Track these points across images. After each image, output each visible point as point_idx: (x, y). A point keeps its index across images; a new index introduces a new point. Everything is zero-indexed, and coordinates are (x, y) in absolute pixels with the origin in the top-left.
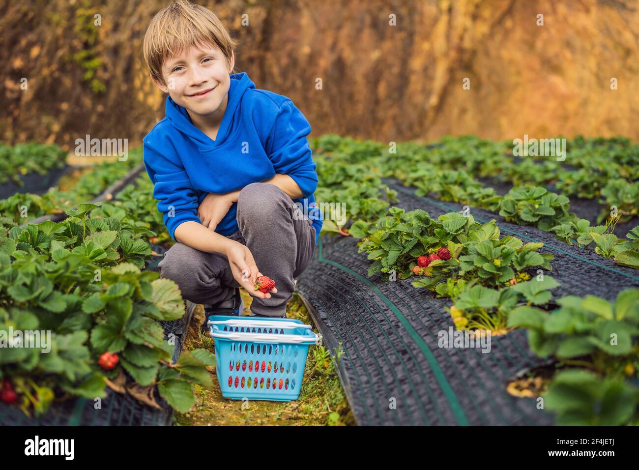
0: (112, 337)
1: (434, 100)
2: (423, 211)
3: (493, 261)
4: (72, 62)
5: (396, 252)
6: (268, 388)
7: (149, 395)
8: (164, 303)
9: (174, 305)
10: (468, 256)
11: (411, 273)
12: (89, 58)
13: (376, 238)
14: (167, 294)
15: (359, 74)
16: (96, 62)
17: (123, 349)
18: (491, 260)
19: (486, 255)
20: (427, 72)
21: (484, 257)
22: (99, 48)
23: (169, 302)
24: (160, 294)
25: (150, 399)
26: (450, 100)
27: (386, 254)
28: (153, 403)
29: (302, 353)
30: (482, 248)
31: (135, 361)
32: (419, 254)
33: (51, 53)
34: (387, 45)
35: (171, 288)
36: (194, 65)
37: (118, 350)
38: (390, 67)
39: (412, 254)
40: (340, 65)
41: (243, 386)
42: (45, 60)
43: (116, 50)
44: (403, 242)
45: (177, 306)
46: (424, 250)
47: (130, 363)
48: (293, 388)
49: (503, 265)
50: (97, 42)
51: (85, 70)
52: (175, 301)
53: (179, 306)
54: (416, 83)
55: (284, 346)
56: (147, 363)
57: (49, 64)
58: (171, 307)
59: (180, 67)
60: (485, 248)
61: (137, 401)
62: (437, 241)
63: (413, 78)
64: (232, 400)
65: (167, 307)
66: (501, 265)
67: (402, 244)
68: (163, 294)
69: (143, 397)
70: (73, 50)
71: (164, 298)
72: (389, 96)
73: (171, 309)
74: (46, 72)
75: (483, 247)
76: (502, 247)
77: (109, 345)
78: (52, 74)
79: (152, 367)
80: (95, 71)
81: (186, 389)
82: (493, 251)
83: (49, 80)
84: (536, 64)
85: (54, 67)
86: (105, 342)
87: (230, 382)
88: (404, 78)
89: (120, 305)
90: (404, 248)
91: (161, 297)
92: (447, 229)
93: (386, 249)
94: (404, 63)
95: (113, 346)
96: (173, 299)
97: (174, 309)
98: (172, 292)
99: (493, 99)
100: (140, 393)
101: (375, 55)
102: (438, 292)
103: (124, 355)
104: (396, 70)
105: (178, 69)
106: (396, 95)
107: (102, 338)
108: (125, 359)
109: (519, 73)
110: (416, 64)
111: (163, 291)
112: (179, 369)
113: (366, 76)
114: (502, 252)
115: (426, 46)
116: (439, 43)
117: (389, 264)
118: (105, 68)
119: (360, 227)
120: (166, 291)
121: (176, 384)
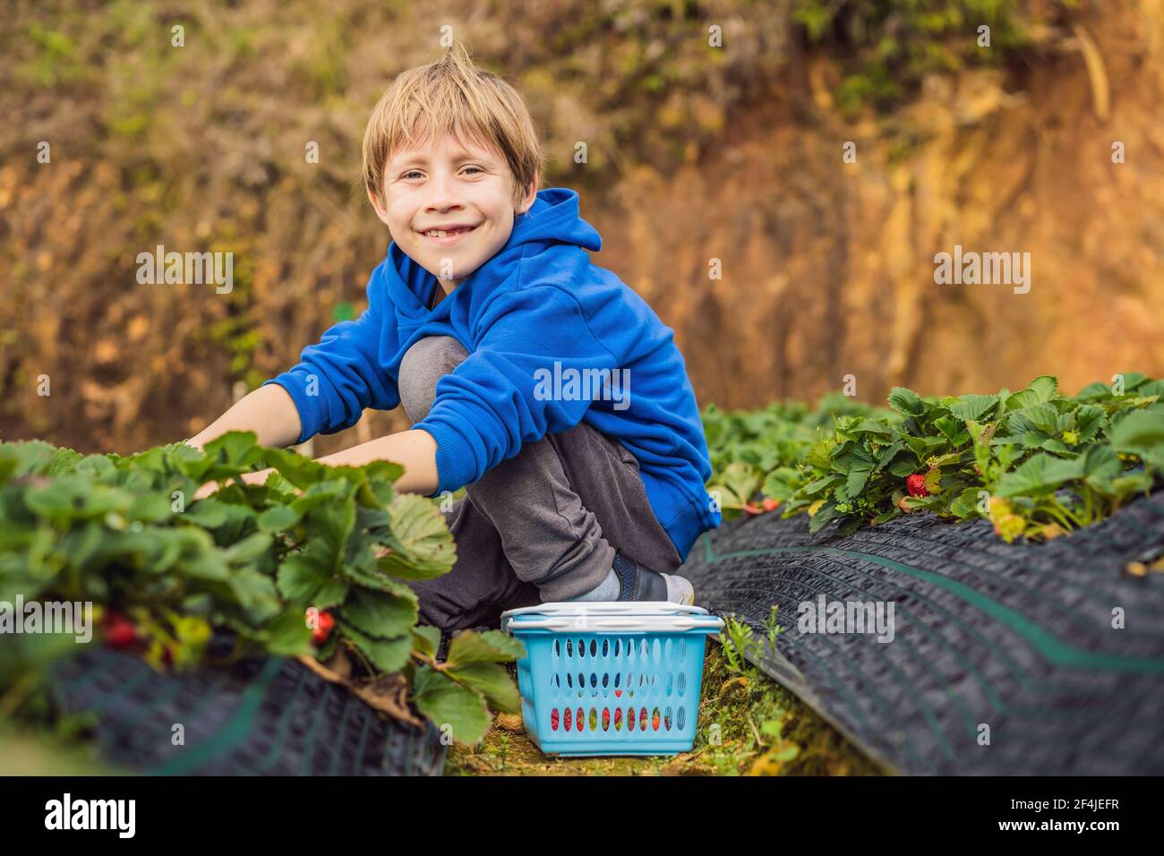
0: (319, 581)
1: (897, 361)
2: (909, 390)
3: (1062, 436)
4: (208, 342)
5: (863, 474)
6: (631, 729)
7: (397, 702)
8: (415, 542)
9: (435, 545)
10: (1009, 437)
11: (897, 511)
12: (239, 332)
13: (819, 457)
14: (418, 526)
15: (749, 321)
16: (252, 340)
17: (341, 600)
18: (1057, 435)
19: (1045, 426)
20: (879, 309)
21: (1042, 431)
22: (256, 313)
23: (423, 539)
24: (406, 525)
25: (401, 708)
26: (928, 359)
27: (842, 479)
28: (405, 715)
29: (695, 651)
30: (1035, 415)
31: (365, 628)
32: (908, 470)
33: (168, 330)
34: (798, 265)
35: (426, 512)
36: (440, 170)
37: (332, 603)
38: (806, 304)
39: (895, 472)
40: (711, 308)
41: (580, 727)
42: (156, 342)
43: (287, 315)
44: (875, 451)
45: (441, 547)
46: (918, 464)
47: (356, 629)
48: (681, 727)
49: (1081, 442)
50: (252, 302)
51: (232, 355)
52: (436, 537)
53: (444, 547)
54: (859, 332)
55: (657, 641)
56: (390, 629)
57: (165, 349)
58: (430, 548)
59: (415, 174)
60: (1042, 415)
61: (374, 711)
62: (944, 441)
63: (855, 323)
64: (560, 759)
65: (423, 550)
66: (1078, 441)
67: (872, 456)
68: (411, 524)
69: (386, 703)
70: (208, 319)
71: (412, 532)
72: (809, 361)
73: (429, 552)
74: (159, 364)
75: (1037, 412)
76: (1076, 410)
77: (315, 594)
78: (170, 369)
79: (400, 638)
80: (250, 354)
81: (469, 704)
82: (1059, 420)
83: (166, 380)
84: (1089, 279)
85: (175, 352)
86: (305, 588)
87: (555, 717)
88: (836, 323)
89: (331, 514)
90: (877, 462)
91: (407, 531)
92: (959, 416)
93: (842, 471)
94: (834, 292)
95: (322, 595)
96: (431, 532)
97: (434, 554)
98: (430, 520)
99: (1010, 353)
100: (380, 695)
101: (776, 285)
102: (956, 513)
103: (345, 614)
104: (819, 309)
105: (412, 175)
106: (822, 357)
107: (300, 580)
108: (346, 622)
109: (1057, 299)
110: (857, 294)
111: (411, 519)
112: (453, 676)
113: (762, 325)
114: (1076, 418)
115: (872, 260)
116: (897, 253)
117: (850, 496)
118: (269, 348)
119: (782, 480)
120: (415, 519)
121: (449, 697)
